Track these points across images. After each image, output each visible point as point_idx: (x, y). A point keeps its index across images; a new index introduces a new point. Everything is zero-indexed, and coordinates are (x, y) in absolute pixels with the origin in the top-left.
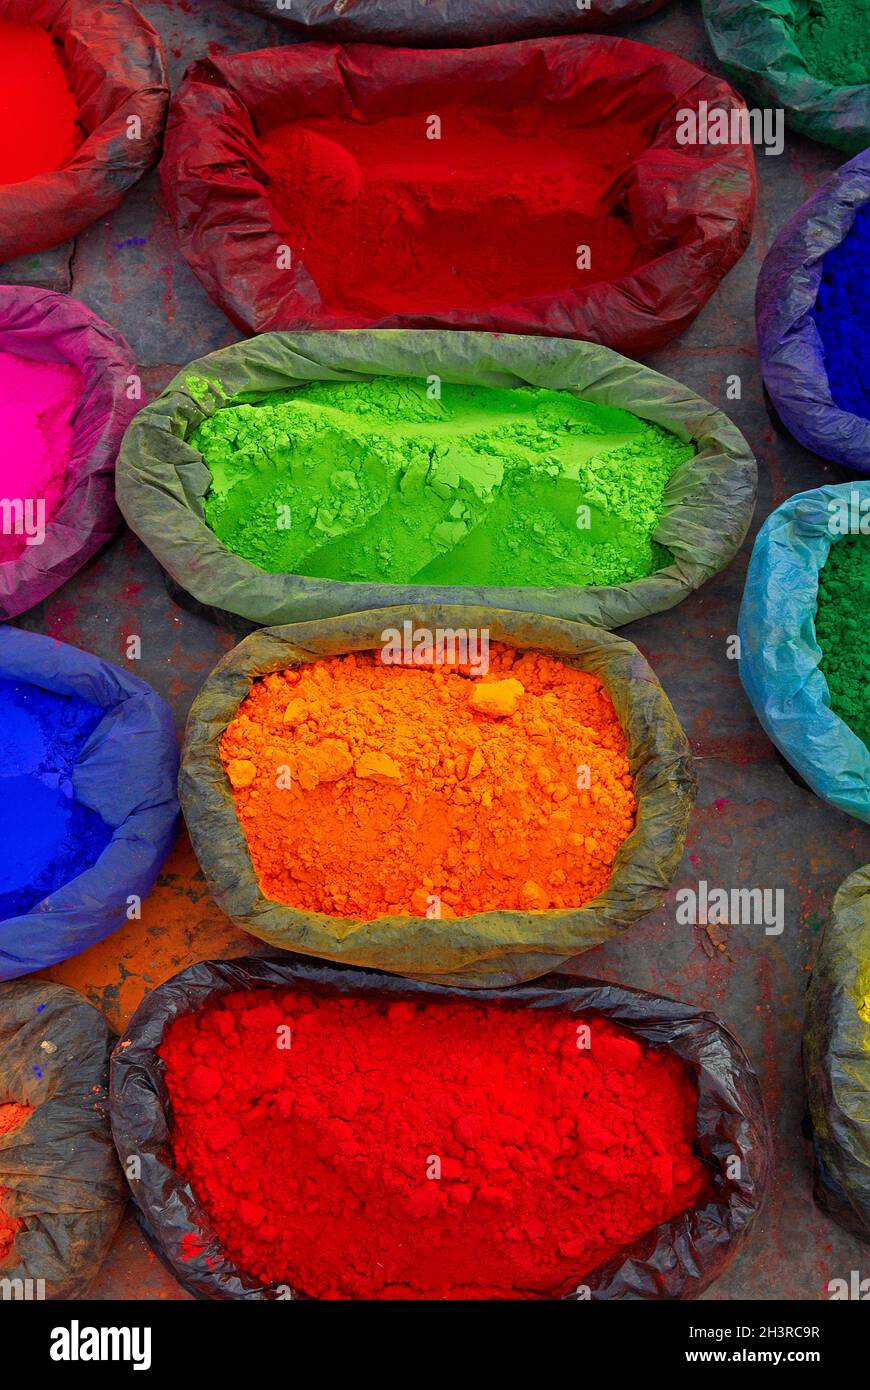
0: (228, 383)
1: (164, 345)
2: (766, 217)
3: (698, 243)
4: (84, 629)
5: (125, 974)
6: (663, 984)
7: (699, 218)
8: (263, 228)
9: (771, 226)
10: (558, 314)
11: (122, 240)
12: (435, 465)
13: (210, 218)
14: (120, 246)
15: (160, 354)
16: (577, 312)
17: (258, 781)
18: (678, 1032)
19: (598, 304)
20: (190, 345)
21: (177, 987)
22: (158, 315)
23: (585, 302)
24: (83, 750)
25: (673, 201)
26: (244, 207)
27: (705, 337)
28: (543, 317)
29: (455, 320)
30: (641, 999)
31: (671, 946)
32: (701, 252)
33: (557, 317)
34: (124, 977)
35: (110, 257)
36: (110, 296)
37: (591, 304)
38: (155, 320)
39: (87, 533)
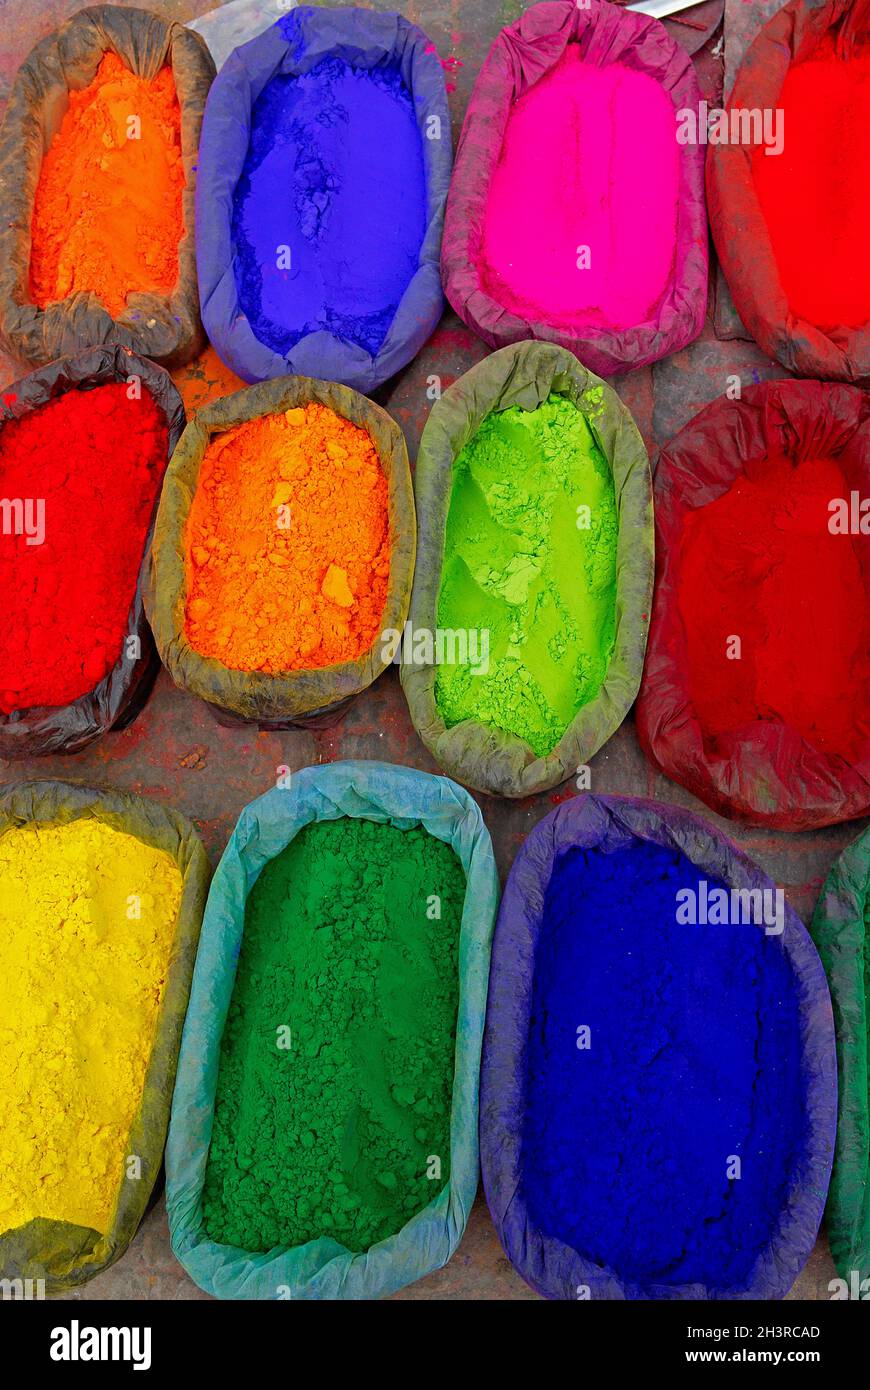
0: (602, 419)
1: (670, 402)
2: (770, 852)
3: (704, 760)
4: (453, 355)
5: (211, 383)
6: (163, 721)
7: (727, 762)
8: (744, 455)
9: (762, 855)
10: (663, 664)
11: (758, 374)
12: (525, 556)
13: (746, 411)
14: (754, 373)
15: (662, 399)
16: (662, 678)
17: (289, 427)
18: (101, 701)
19: (668, 692)
20: (670, 420)
21: (166, 387)
22: (695, 399)
23: (669, 682)
24: (350, 342)
25: (748, 747)
26: (757, 437)
27: (663, 794)
28: (660, 652)
29: (662, 590)
30: (125, 678)
31: (188, 729)
32: (698, 763)
33: (661, 663)
34: (209, 382)
35: (745, 366)
36: (712, 366)
37: (669, 687)
38: (691, 397)
39: (491, 331)
